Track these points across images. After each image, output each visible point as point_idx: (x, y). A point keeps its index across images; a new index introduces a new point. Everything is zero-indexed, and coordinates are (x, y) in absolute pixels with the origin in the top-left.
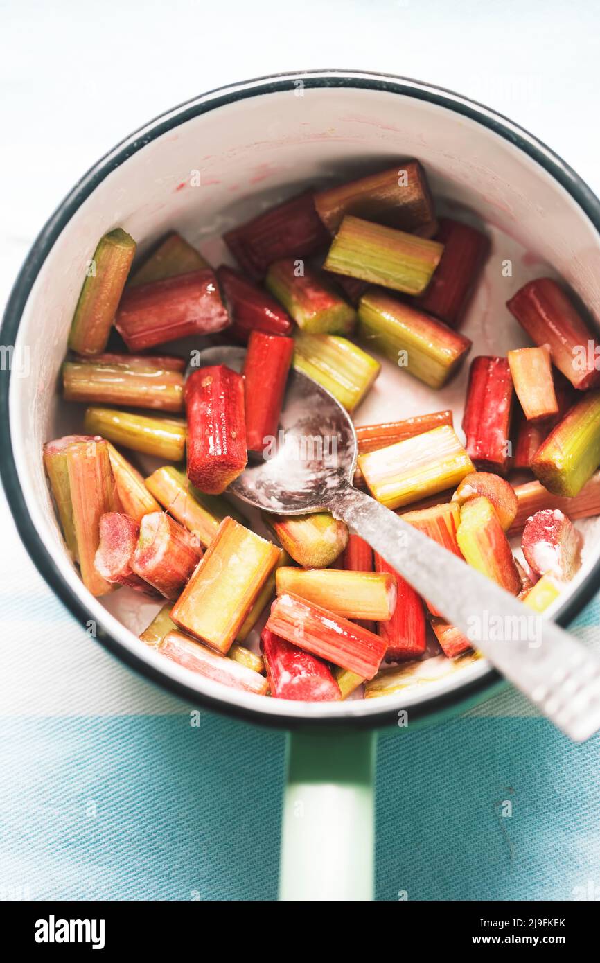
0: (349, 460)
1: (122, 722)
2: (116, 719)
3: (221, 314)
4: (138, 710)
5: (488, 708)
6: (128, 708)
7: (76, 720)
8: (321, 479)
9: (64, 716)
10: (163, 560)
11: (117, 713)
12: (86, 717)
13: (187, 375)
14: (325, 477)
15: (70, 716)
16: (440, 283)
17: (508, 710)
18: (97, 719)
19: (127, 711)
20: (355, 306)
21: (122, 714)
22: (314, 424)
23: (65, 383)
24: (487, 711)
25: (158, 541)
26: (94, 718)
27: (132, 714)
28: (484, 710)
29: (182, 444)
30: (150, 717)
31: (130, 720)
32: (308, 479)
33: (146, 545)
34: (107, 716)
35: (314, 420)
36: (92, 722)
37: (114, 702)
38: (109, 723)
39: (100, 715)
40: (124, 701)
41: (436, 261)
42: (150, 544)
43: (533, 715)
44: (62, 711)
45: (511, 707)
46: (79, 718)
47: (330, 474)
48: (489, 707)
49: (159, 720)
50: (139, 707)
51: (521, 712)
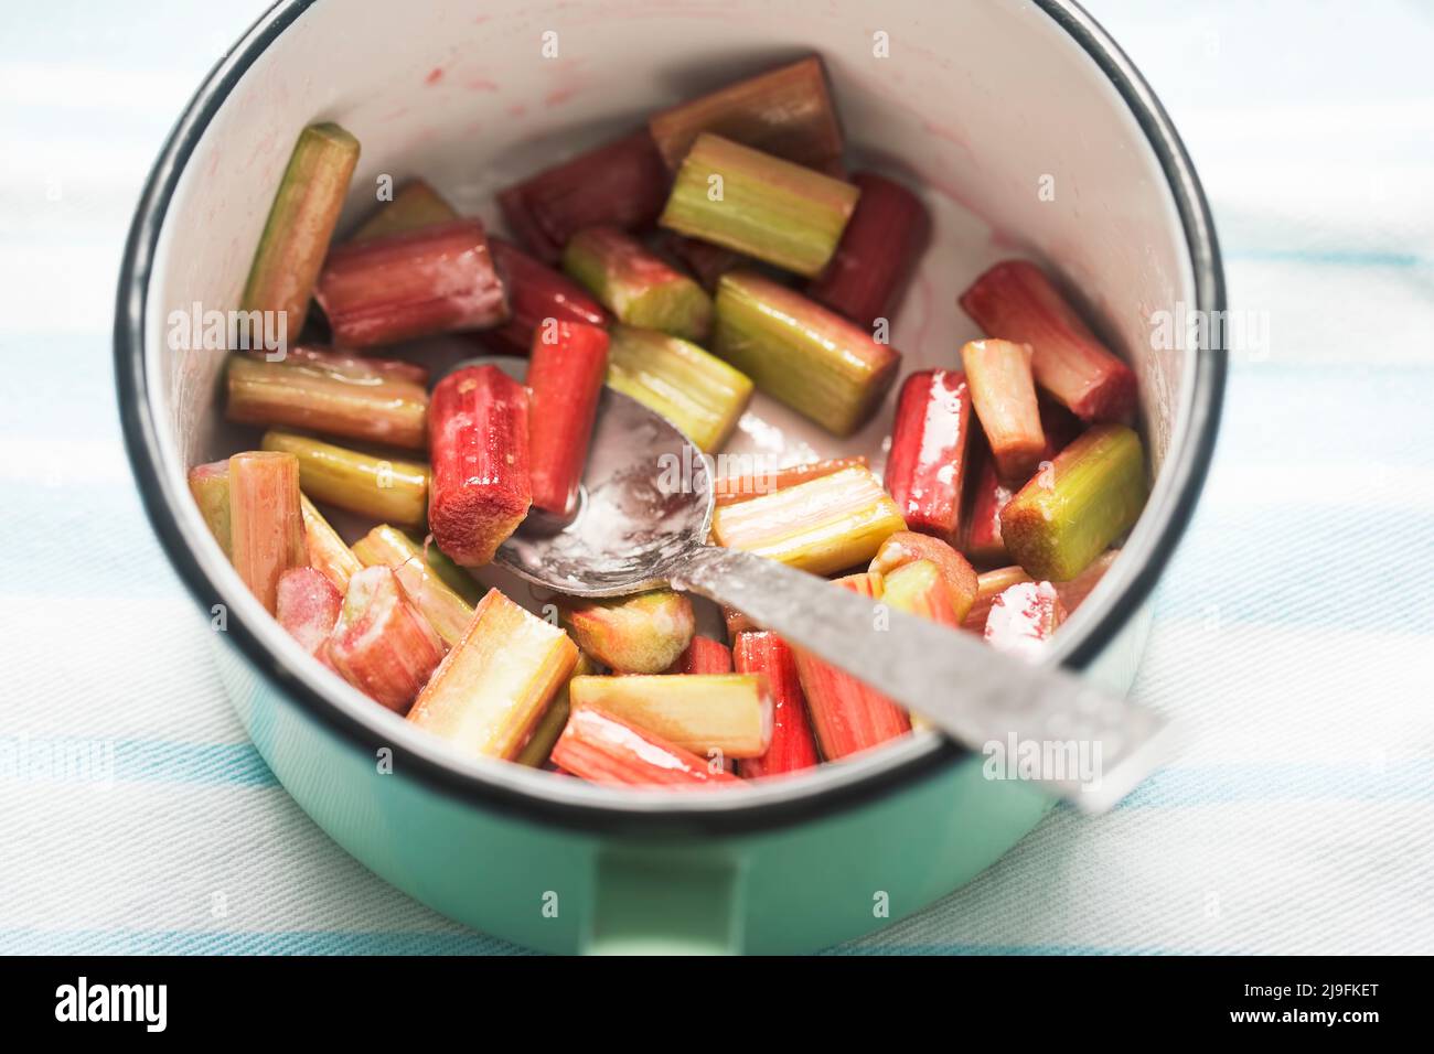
0: (700, 514)
1: (296, 943)
2: (287, 937)
3: (491, 287)
4: (325, 924)
5: (922, 932)
6: (308, 919)
7: (219, 938)
8: (652, 553)
9: (198, 931)
10: (383, 637)
11: (288, 928)
12: (235, 935)
13: (434, 395)
14: (660, 548)
15: (207, 931)
16: (851, 264)
17: (956, 935)
18: (254, 938)
19: (307, 924)
20: (711, 289)
21: (297, 929)
22: (642, 475)
23: (232, 385)
24: (920, 937)
25: (376, 608)
26: (248, 936)
27: (315, 930)
28: (916, 935)
29: (421, 492)
30: (345, 936)
31: (311, 940)
32: (631, 554)
33: (356, 616)
34: (271, 934)
35: (642, 468)
36: (245, 943)
37: (282, 911)
38: (274, 944)
39: (261, 930)
40: (301, 910)
41: (848, 210)
42: (362, 615)
43: (1000, 941)
44: (194, 923)
45: (962, 929)
46: (223, 936)
47: (667, 542)
48: (925, 930)
49: (360, 940)
50: (327, 920)
51: (978, 938)
